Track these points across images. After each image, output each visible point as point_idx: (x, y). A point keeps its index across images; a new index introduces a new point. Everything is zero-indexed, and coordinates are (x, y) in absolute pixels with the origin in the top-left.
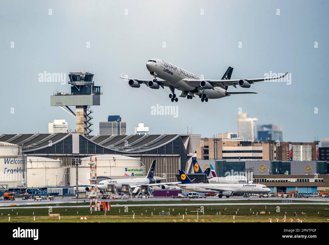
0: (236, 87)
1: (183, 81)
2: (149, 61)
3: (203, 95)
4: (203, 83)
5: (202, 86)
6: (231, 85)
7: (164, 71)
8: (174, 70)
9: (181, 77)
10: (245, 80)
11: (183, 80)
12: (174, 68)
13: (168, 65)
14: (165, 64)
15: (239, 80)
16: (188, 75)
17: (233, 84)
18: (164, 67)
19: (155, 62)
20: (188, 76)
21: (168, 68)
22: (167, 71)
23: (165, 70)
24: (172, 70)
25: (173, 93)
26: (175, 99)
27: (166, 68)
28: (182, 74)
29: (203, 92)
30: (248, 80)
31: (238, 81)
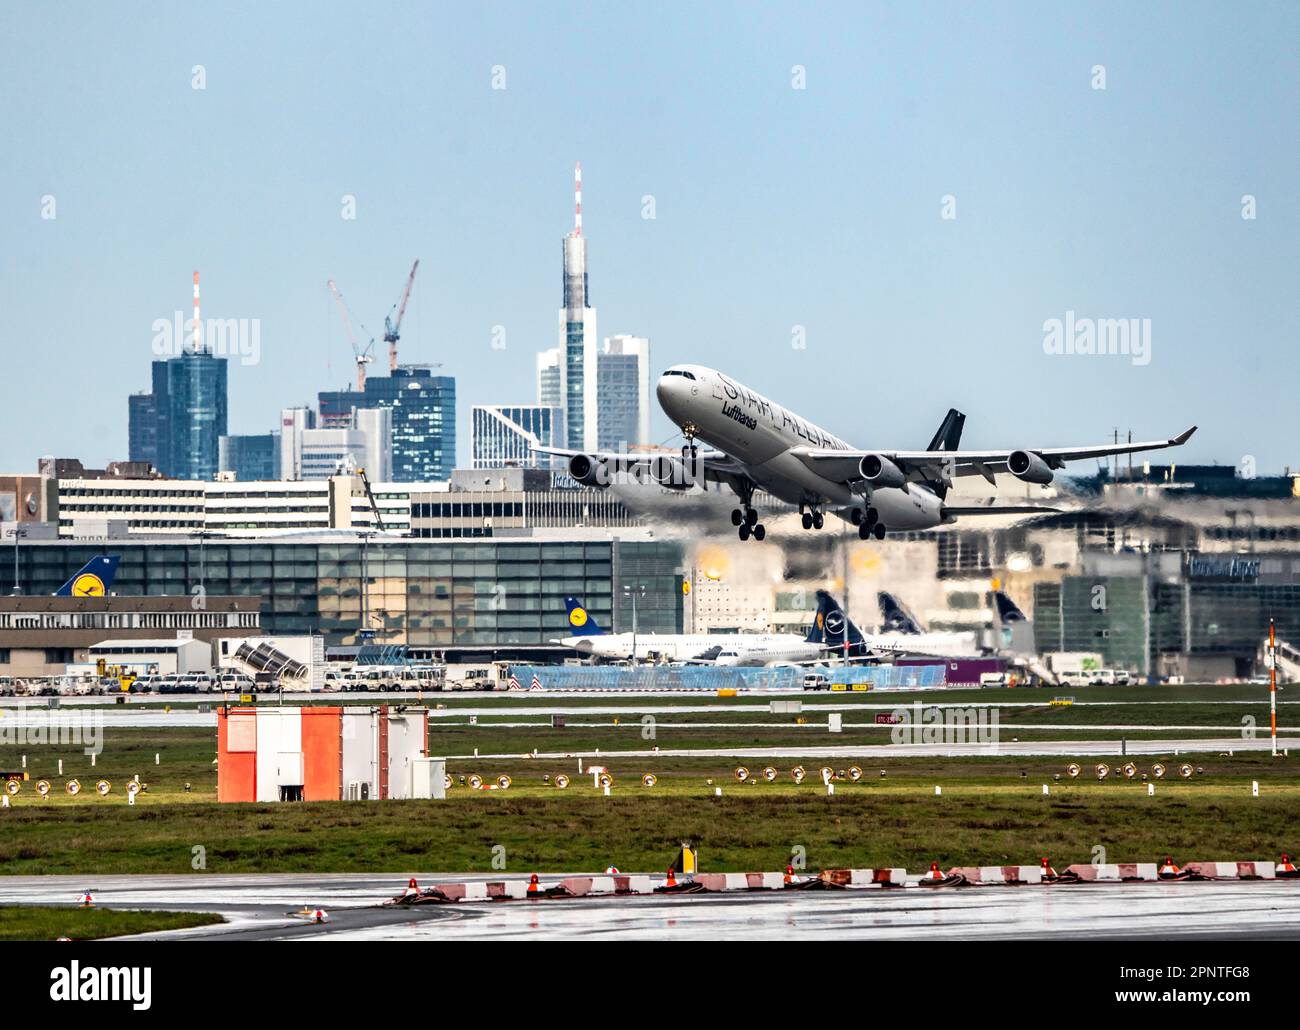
0: (993, 482)
1: (792, 454)
2: (666, 373)
3: (864, 511)
4: (871, 463)
5: (865, 474)
6: (978, 472)
7: (724, 412)
8: (762, 411)
9: (786, 440)
10: (1034, 453)
11: (792, 450)
12: (759, 402)
13: (739, 393)
14: (727, 386)
15: (1008, 453)
16: (808, 433)
17: (982, 470)
18: (726, 397)
19: (691, 377)
20: (807, 436)
21: (738, 402)
22: (734, 412)
23: (726, 410)
24: (752, 412)
25: (746, 508)
26: (753, 528)
27: (731, 403)
28: (788, 428)
29: (866, 499)
30: (1045, 452)
31: (1005, 458)
